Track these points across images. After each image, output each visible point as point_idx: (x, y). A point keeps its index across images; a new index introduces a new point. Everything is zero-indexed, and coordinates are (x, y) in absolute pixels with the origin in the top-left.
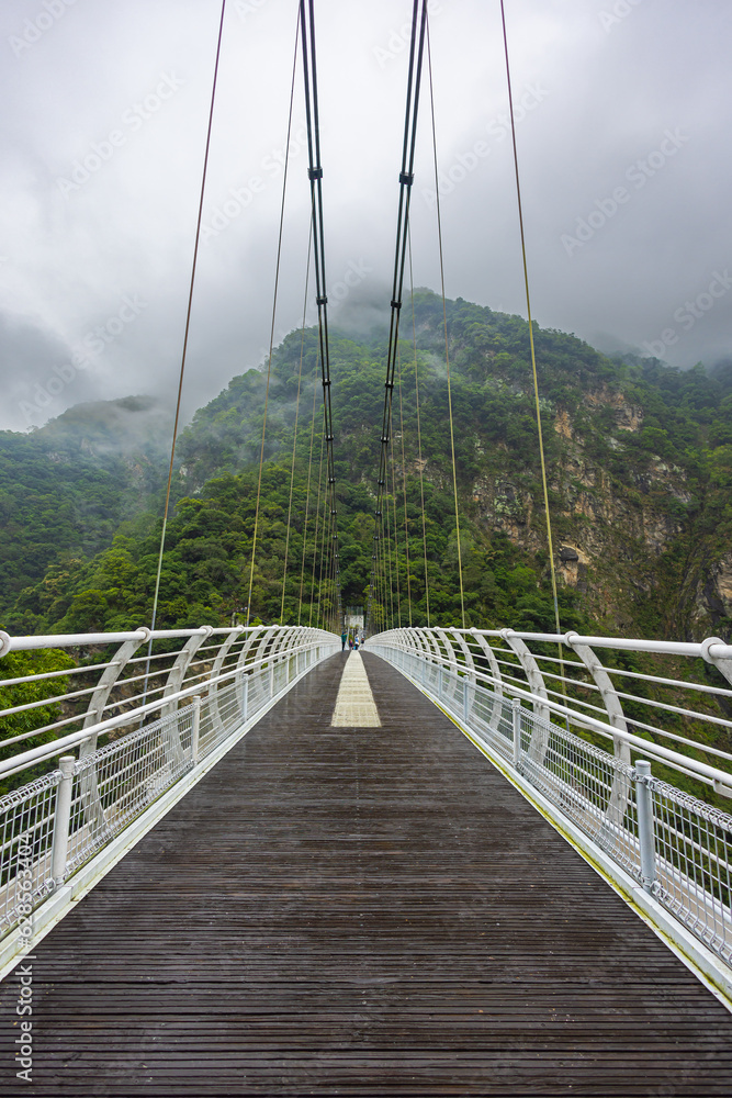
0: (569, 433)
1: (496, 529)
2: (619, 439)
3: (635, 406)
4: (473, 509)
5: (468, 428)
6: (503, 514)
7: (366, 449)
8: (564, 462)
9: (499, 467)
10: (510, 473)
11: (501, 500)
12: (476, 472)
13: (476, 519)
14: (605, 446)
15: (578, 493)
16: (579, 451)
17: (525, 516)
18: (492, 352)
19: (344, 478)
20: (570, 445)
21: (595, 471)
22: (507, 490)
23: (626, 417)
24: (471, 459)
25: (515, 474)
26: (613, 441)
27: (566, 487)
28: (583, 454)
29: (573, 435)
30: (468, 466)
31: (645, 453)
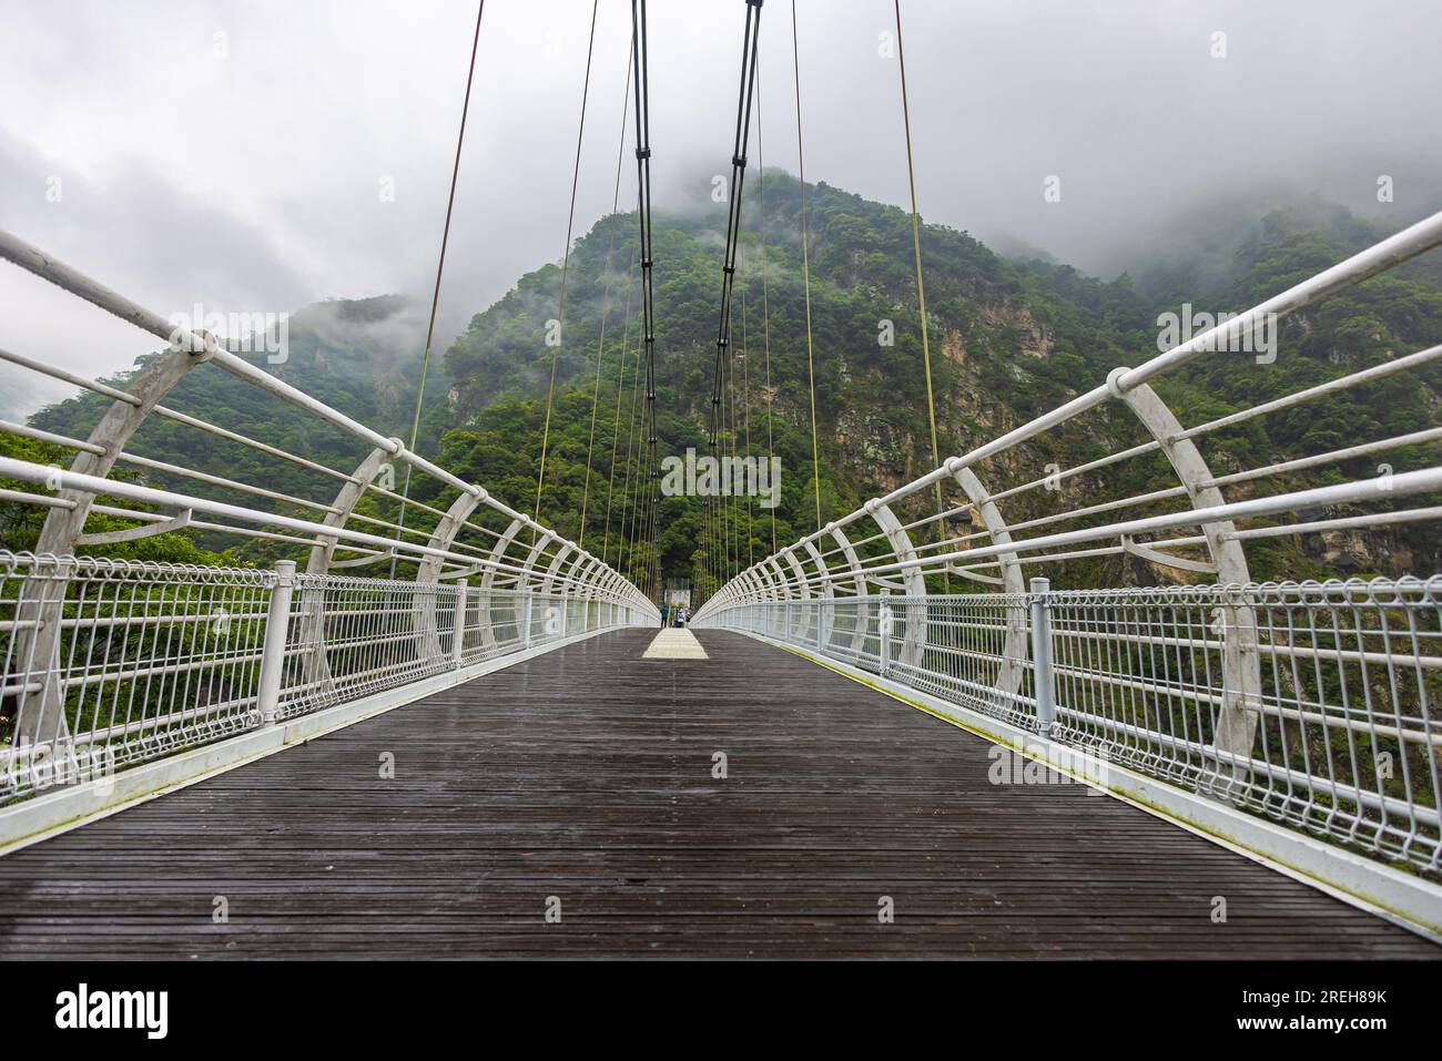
0: (960, 357)
1: (866, 480)
2: (1024, 367)
3: (1044, 326)
4: (836, 453)
5: (830, 348)
6: (874, 461)
7: (697, 371)
8: (954, 395)
9: (871, 399)
10: (885, 408)
11: (872, 442)
12: (841, 406)
13: (840, 466)
14: (1007, 375)
15: (972, 434)
16: (973, 381)
17: (904, 464)
18: (863, 252)
19: (669, 408)
20: (963, 372)
21: (994, 407)
22: (881, 428)
23: (1033, 339)
24: (835, 388)
25: (891, 408)
26: (1017, 369)
27: (956, 427)
28: (978, 385)
29: (966, 360)
30: (830, 397)
31: (1057, 385)
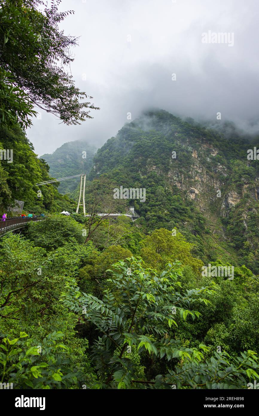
0: (196, 156)
1: (174, 184)
2: (211, 158)
3: (216, 148)
4: (168, 179)
5: (168, 156)
6: (176, 180)
7: (140, 164)
8: (193, 165)
9: (176, 167)
10: (179, 169)
11: (175, 176)
12: (169, 169)
13: (169, 181)
14: (206, 160)
15: (197, 174)
16: (198, 162)
17: (182, 181)
18: (177, 133)
19: (134, 171)
20: (196, 160)
21: (202, 168)
22: (177, 173)
23: (213, 151)
24: (168, 165)
25: (180, 169)
26: (208, 159)
27: (193, 173)
28: (199, 163)
29: (198, 157)
30: (167, 167)
31: (216, 162)
